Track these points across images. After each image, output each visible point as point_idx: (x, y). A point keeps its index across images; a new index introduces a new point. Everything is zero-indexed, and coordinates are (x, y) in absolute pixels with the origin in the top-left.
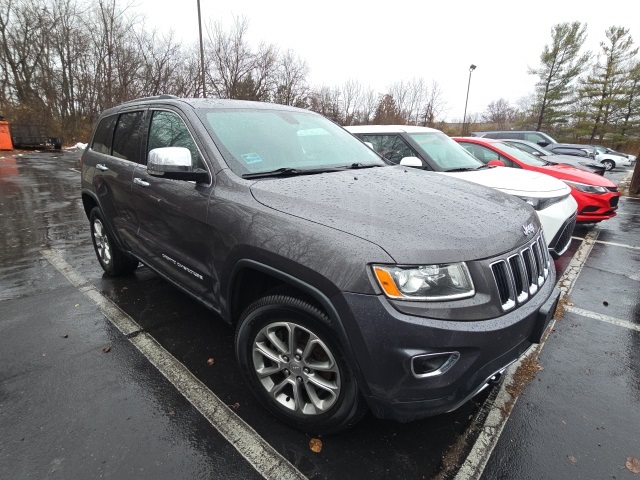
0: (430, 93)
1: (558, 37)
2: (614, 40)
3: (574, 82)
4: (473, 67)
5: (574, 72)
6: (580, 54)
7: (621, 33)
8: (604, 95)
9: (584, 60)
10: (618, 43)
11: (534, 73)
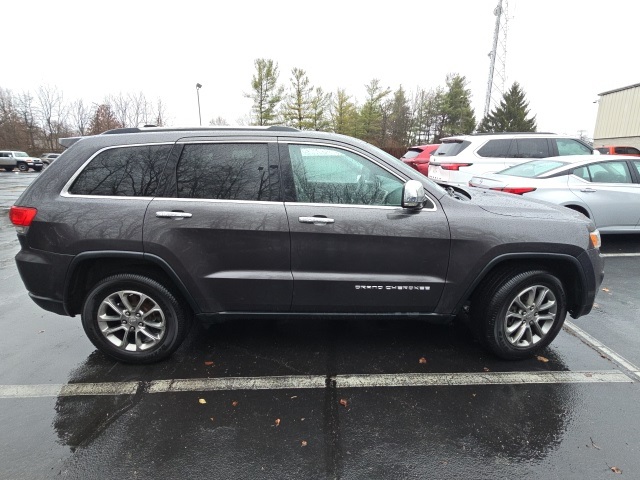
0: (156, 108)
1: (260, 70)
2: (298, 78)
3: (277, 107)
4: (199, 86)
5: (277, 100)
6: (278, 85)
7: (301, 73)
8: (300, 119)
9: (282, 90)
10: (301, 81)
11: (248, 96)
